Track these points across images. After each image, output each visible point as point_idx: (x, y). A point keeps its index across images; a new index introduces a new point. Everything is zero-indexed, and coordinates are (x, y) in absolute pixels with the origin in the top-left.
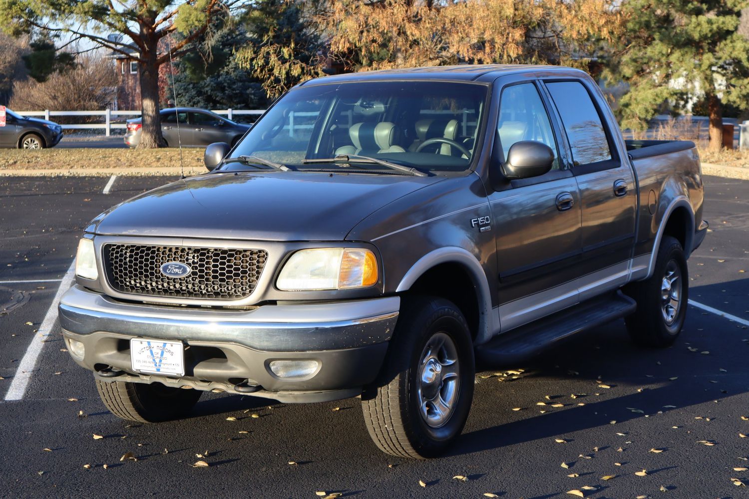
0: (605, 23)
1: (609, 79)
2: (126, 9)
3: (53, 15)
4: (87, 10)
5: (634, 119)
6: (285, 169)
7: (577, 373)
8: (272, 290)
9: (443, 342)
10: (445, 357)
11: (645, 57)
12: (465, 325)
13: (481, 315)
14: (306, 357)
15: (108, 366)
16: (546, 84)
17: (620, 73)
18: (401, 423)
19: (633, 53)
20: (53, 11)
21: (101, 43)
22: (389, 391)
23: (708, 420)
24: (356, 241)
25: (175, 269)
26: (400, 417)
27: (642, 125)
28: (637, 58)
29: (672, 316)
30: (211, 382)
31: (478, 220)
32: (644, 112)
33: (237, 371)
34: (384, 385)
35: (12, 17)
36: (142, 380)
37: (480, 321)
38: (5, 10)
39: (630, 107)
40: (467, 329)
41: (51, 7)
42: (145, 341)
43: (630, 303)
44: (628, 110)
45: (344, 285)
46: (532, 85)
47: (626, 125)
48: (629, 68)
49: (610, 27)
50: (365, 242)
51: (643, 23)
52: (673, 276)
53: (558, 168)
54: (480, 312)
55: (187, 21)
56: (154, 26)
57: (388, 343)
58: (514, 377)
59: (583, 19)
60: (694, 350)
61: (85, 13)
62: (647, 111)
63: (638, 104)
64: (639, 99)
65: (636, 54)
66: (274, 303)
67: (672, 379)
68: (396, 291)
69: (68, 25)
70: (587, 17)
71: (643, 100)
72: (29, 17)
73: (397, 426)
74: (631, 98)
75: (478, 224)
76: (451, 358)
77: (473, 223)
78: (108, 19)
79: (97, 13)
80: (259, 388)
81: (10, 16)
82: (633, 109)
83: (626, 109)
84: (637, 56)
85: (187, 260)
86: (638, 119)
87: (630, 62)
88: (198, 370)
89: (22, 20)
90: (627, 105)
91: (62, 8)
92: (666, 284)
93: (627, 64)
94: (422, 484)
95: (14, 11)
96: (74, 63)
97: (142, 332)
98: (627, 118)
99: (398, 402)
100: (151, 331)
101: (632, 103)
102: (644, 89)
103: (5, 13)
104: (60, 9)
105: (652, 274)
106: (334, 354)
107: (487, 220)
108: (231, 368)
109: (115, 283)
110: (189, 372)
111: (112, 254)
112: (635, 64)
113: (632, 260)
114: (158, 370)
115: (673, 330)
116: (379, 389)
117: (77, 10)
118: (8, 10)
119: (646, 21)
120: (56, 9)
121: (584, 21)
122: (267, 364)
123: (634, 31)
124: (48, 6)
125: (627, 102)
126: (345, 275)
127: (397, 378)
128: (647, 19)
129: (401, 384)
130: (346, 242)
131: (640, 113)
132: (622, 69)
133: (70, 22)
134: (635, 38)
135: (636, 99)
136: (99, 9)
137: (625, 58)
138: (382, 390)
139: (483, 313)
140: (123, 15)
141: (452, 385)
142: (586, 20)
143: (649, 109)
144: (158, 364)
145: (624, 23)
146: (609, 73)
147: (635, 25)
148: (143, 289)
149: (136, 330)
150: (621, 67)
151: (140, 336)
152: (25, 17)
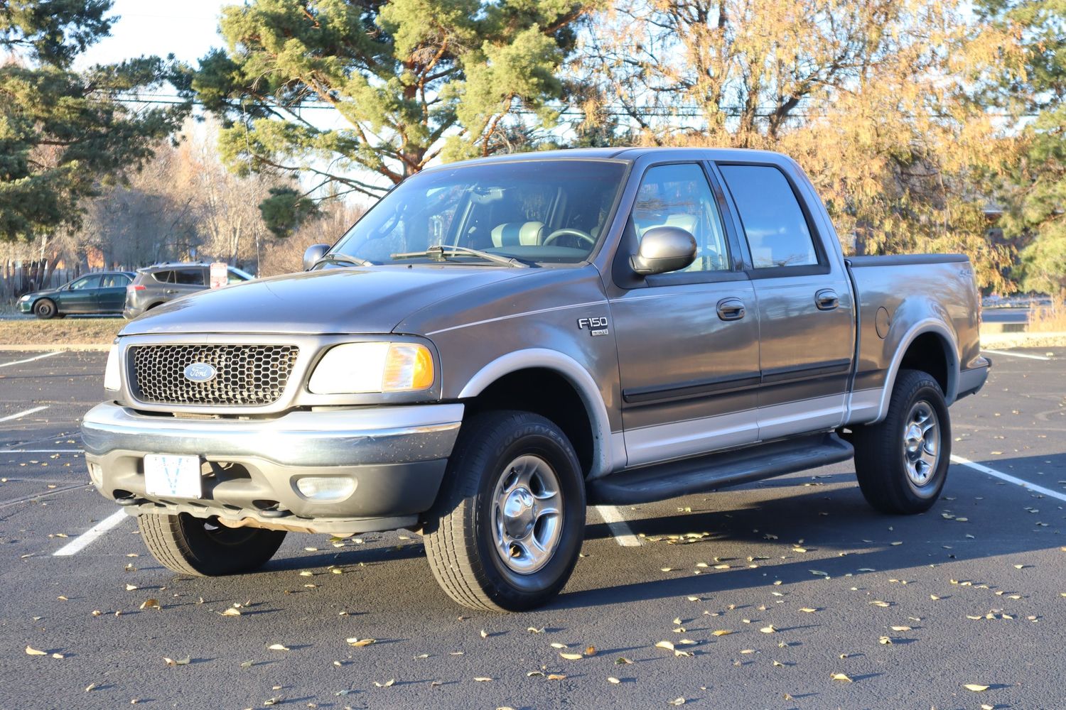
0: (994, 150)
1: (1009, 226)
2: (380, 141)
3: (288, 150)
4: (329, 143)
5: (1041, 278)
6: (368, 264)
7: (776, 537)
8: (303, 392)
9: (535, 468)
10: (542, 489)
11: (1055, 196)
12: (568, 450)
13: (595, 440)
14: (338, 473)
15: (131, 493)
16: (720, 167)
17: (1023, 218)
18: (468, 562)
19: (1038, 190)
20: (288, 144)
21: (353, 186)
22: (452, 521)
23: (904, 582)
24: (406, 334)
25: (200, 372)
26: (466, 554)
27: (1051, 284)
28: (1043, 197)
29: (925, 475)
30: (241, 509)
31: (588, 321)
32: (1053, 267)
33: (262, 493)
34: (447, 514)
35: (237, 153)
36: (169, 510)
37: (595, 448)
38: (228, 143)
39: (1035, 262)
40: (571, 454)
41: (285, 140)
42: (160, 456)
43: (844, 447)
44: (1032, 266)
45: (388, 386)
46: (697, 167)
47: (1031, 286)
48: (1035, 210)
49: (1001, 155)
50: (417, 336)
51: (1051, 150)
52: (927, 422)
53: (727, 268)
54: (594, 436)
55: (455, 156)
56: (419, 165)
57: (446, 460)
58: (691, 541)
59: (964, 145)
60: (950, 517)
61: (328, 147)
62: (1057, 266)
63: (1045, 256)
64: (1046, 250)
65: (1043, 192)
66: (308, 408)
67: (894, 544)
68: (459, 397)
69: (307, 163)
70: (970, 143)
71: (1052, 251)
72: (258, 152)
73: (463, 566)
74: (1036, 249)
75: (589, 325)
76: (550, 489)
77: (581, 324)
78: (356, 154)
79: (344, 147)
80: (287, 513)
81: (234, 151)
82: (1040, 263)
83: (1029, 264)
84: (1044, 195)
85: (212, 360)
86: (1046, 277)
87: (1034, 202)
88: (220, 491)
89: (251, 156)
90: (1031, 259)
91: (299, 140)
92: (913, 432)
93: (1032, 206)
94: (483, 634)
95: (239, 145)
96: (318, 211)
97: (157, 447)
98: (1032, 276)
99: (463, 535)
100: (165, 445)
101: (1037, 256)
102: (1053, 237)
103: (228, 147)
104: (296, 143)
105: (885, 415)
106: (372, 470)
107: (604, 321)
108: (254, 488)
109: (138, 392)
110: (207, 494)
111: (138, 359)
112: (1042, 205)
113: (851, 394)
114: (174, 492)
115: (926, 493)
116: (441, 519)
117: (318, 143)
118: (232, 144)
119: (1055, 148)
120: (292, 142)
121: (966, 147)
122: (294, 482)
123: (1040, 161)
124: (281, 138)
125: (1032, 254)
126: (392, 375)
127: (462, 505)
128: (1056, 145)
129: (467, 513)
130: (395, 335)
131: (1048, 268)
132: (1026, 213)
133: (309, 158)
134: (1042, 171)
135: (1042, 251)
136: (346, 142)
137: (1030, 198)
138: (444, 521)
139: (597, 438)
140: (378, 150)
141: (553, 525)
142: (969, 147)
143: (1060, 263)
144: (173, 486)
145: (1023, 151)
146: (1010, 218)
147: (1041, 154)
148: (167, 398)
149: (151, 445)
150: (1024, 211)
151: (156, 452)
152: (253, 152)
